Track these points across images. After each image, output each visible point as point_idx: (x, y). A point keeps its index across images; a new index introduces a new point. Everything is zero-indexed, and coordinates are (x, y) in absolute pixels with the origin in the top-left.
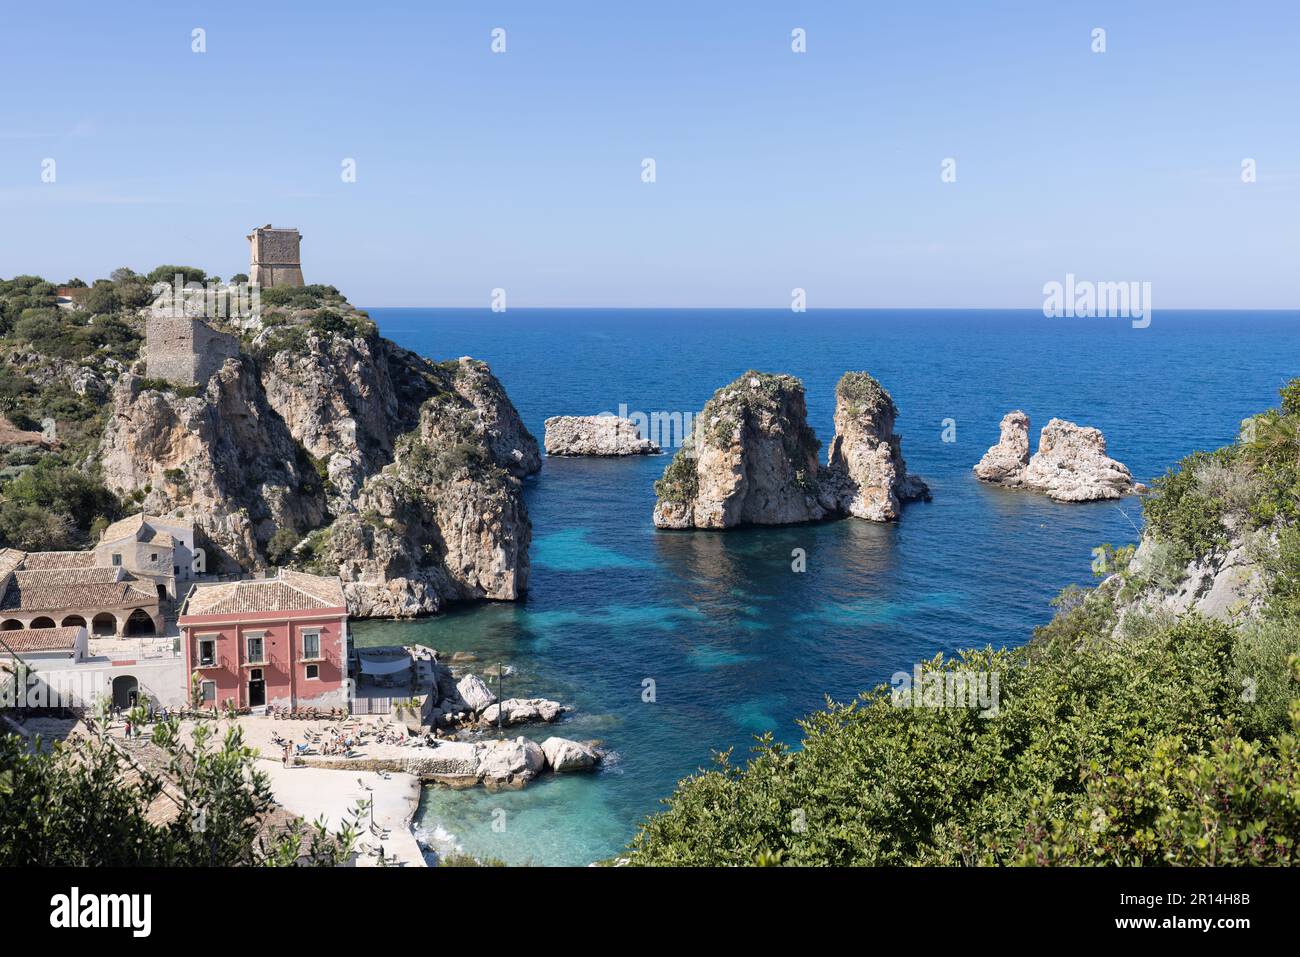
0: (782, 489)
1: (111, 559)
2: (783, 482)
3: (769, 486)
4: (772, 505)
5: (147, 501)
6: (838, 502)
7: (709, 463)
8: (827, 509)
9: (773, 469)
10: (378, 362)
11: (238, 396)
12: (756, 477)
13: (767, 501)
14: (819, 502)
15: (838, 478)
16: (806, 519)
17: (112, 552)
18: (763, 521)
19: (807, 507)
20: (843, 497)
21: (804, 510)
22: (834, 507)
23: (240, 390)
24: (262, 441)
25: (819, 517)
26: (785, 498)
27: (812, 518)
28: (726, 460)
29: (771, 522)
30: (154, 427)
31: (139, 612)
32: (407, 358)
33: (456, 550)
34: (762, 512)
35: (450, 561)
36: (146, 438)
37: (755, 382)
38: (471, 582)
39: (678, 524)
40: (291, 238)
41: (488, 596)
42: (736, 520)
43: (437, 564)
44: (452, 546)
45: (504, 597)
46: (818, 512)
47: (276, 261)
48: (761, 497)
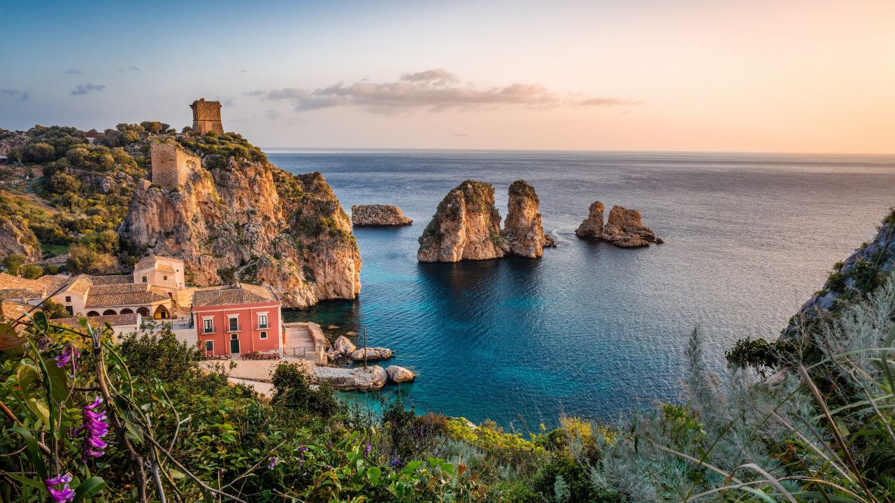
0: (483, 242)
1: (141, 279)
2: (484, 238)
3: (477, 240)
4: (477, 250)
5: (155, 249)
6: (511, 248)
7: (446, 228)
8: (506, 252)
9: (479, 231)
11: (204, 192)
12: (470, 236)
13: (476, 248)
14: (502, 248)
15: (511, 236)
16: (496, 257)
17: (142, 276)
18: (474, 258)
19: (496, 251)
20: (513, 245)
21: (494, 253)
22: (509, 251)
23: (204, 188)
24: (217, 216)
25: (502, 256)
26: (485, 246)
27: (498, 256)
28: (455, 226)
29: (477, 259)
31: (161, 307)
33: (323, 274)
34: (473, 253)
35: (320, 279)
36: (153, 214)
37: (470, 186)
38: (331, 290)
39: (431, 260)
40: (215, 106)
41: (340, 297)
42: (460, 258)
43: (314, 280)
44: (321, 272)
45: (348, 298)
46: (502, 254)
47: (208, 118)
48: (472, 246)
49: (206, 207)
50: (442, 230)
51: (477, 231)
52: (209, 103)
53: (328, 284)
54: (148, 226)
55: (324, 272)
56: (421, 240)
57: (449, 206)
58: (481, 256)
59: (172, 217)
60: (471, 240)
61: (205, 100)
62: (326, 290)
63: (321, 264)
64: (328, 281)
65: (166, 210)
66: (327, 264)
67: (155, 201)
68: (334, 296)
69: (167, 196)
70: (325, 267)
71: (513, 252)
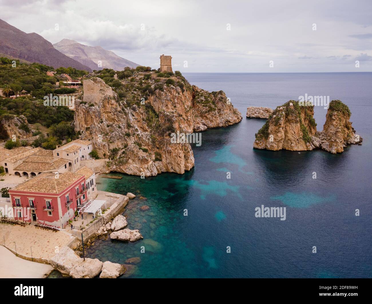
0: (297, 140)
1: (56, 154)
2: (298, 137)
3: (293, 138)
4: (293, 145)
5: (82, 135)
6: (320, 144)
7: (271, 130)
8: (315, 147)
9: (295, 133)
10: (184, 93)
11: (108, 106)
12: (288, 135)
13: (292, 143)
14: (313, 144)
15: (323, 136)
16: (306, 150)
17: (57, 152)
18: (290, 149)
19: (306, 146)
20: (322, 143)
21: (305, 147)
22: (318, 146)
23: (109, 104)
25: (311, 149)
26: (298, 143)
27: (308, 150)
28: (277, 129)
29: (292, 150)
30: (84, 115)
32: (201, 91)
33: (165, 157)
34: (290, 146)
35: (164, 160)
36: (82, 118)
37: (291, 104)
38: (170, 167)
39: (260, 148)
40: (168, 59)
41: (175, 172)
42: (280, 148)
43: (161, 160)
44: (164, 156)
45: (179, 173)
46: (311, 148)
47: (165, 64)
48: (289, 142)
49: (110, 115)
50: (269, 131)
51: (293, 133)
52: (166, 57)
53: (168, 163)
54: (79, 124)
55: (166, 156)
56: (256, 135)
57: (274, 116)
58: (295, 149)
59: (90, 119)
60: (289, 138)
61: (164, 55)
62: (167, 167)
63: (164, 152)
64: (168, 162)
65: (88, 115)
66: (166, 152)
67: (82, 111)
68: (172, 171)
69: (88, 108)
70: (166, 154)
71: (322, 147)
